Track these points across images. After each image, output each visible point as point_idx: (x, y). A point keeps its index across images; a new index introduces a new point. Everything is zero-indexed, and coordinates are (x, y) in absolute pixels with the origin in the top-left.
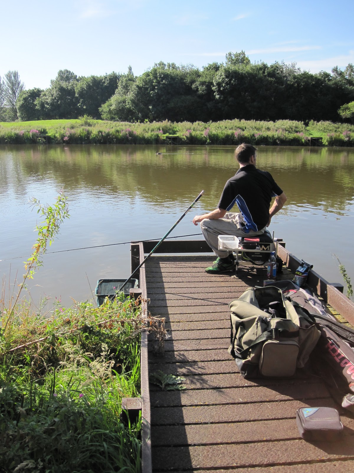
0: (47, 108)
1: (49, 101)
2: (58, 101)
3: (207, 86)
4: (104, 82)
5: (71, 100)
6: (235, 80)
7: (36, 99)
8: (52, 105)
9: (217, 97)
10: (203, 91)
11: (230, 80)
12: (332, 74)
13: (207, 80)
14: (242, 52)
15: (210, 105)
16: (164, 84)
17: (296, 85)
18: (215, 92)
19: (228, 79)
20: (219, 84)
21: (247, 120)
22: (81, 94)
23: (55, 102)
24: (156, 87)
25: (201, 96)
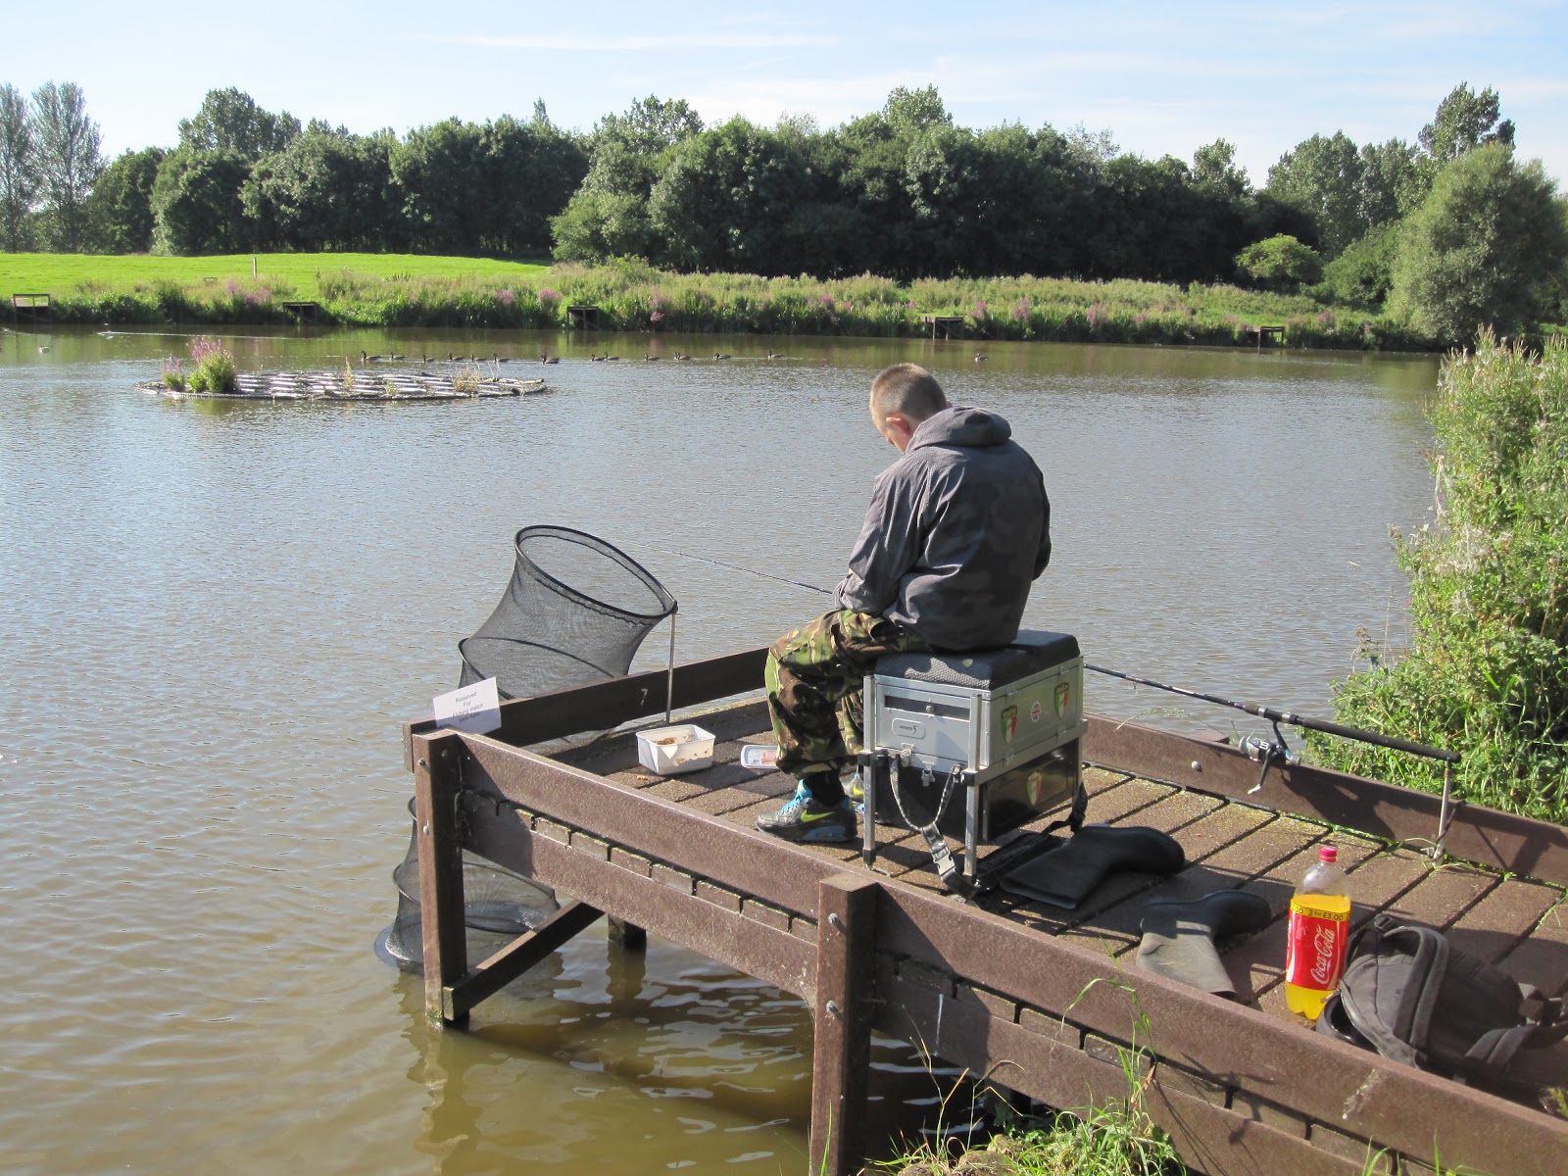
0: (284, 215)
1: (297, 191)
2: (326, 195)
3: (888, 180)
4: (487, 147)
5: (376, 194)
6: (973, 169)
7: (243, 186)
8: (304, 206)
9: (925, 211)
10: (878, 193)
11: (958, 170)
12: (1191, 165)
13: (886, 165)
14: (930, 88)
15: (900, 231)
16: (772, 169)
17: (1122, 190)
18: (914, 197)
19: (953, 166)
20: (924, 178)
21: (1016, 275)
22: (413, 175)
23: (319, 198)
24: (750, 178)
25: (871, 207)
